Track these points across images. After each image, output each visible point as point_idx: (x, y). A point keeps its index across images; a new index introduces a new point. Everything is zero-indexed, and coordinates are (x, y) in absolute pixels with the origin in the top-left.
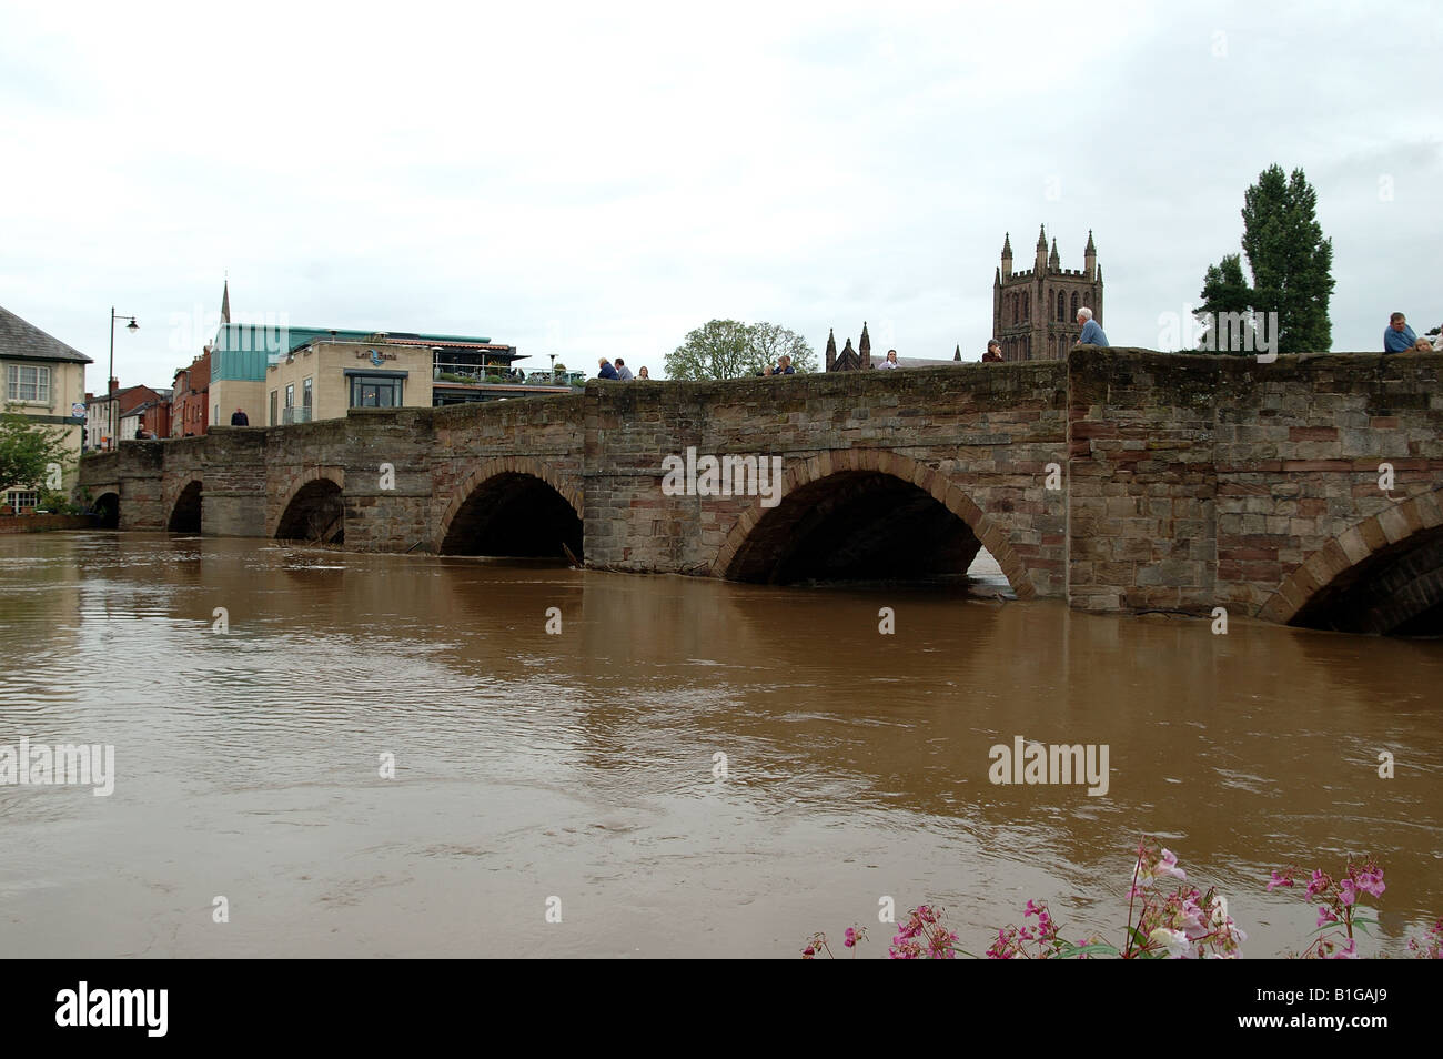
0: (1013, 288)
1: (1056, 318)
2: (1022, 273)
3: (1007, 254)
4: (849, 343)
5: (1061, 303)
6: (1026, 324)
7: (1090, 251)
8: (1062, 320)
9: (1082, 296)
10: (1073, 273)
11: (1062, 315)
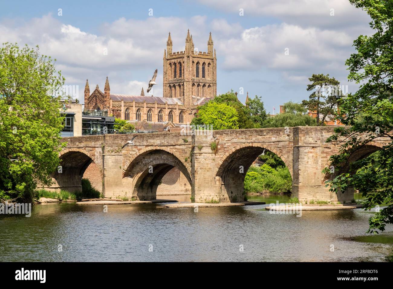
0: (173, 61)
1: (195, 75)
2: (178, 53)
3: (169, 44)
4: (97, 87)
5: (198, 69)
6: (180, 78)
7: (210, 43)
8: (198, 77)
9: (207, 65)
10: (203, 54)
11: (198, 74)
